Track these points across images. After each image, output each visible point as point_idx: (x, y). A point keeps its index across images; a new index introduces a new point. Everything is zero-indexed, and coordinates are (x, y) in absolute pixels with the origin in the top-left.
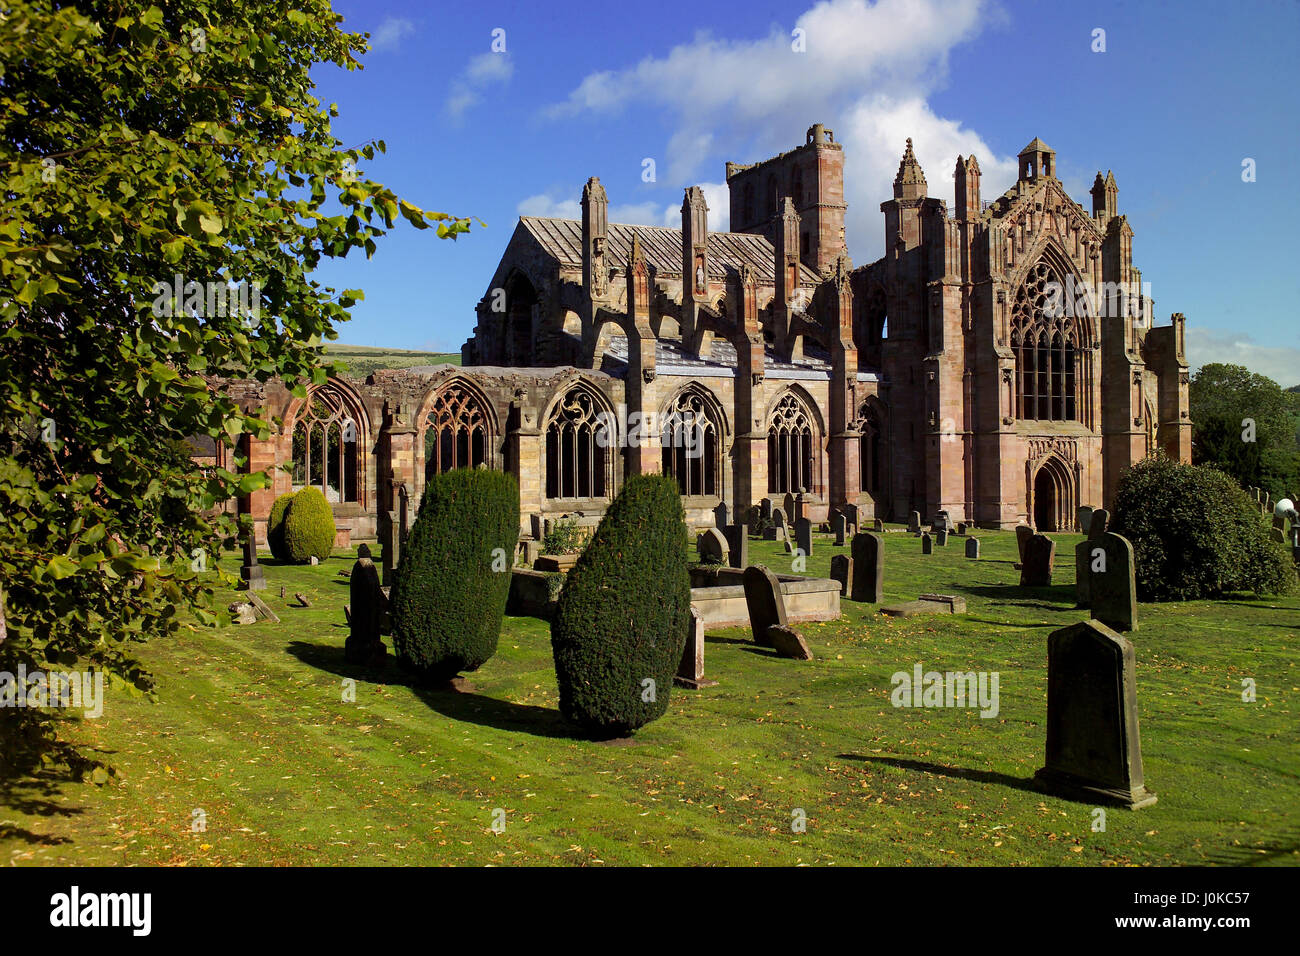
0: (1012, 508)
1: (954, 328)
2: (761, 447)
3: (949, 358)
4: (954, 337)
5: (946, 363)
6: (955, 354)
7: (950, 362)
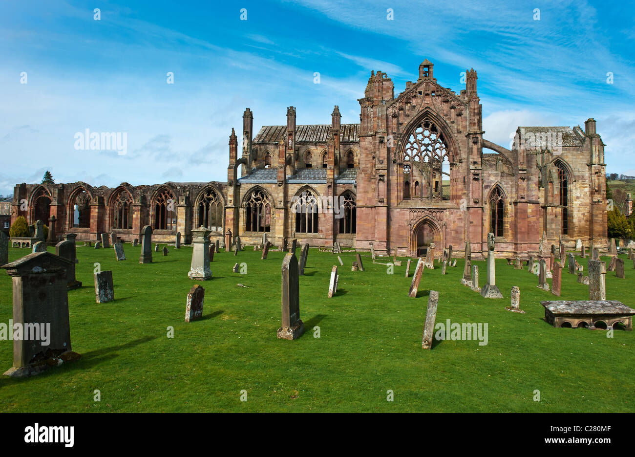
0: (382, 243)
1: (367, 156)
2: (281, 212)
3: (363, 171)
4: (366, 161)
5: (361, 173)
6: (367, 169)
7: (363, 173)
